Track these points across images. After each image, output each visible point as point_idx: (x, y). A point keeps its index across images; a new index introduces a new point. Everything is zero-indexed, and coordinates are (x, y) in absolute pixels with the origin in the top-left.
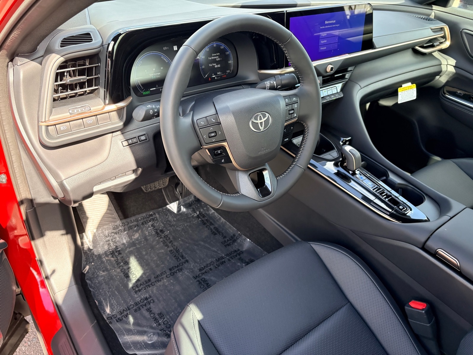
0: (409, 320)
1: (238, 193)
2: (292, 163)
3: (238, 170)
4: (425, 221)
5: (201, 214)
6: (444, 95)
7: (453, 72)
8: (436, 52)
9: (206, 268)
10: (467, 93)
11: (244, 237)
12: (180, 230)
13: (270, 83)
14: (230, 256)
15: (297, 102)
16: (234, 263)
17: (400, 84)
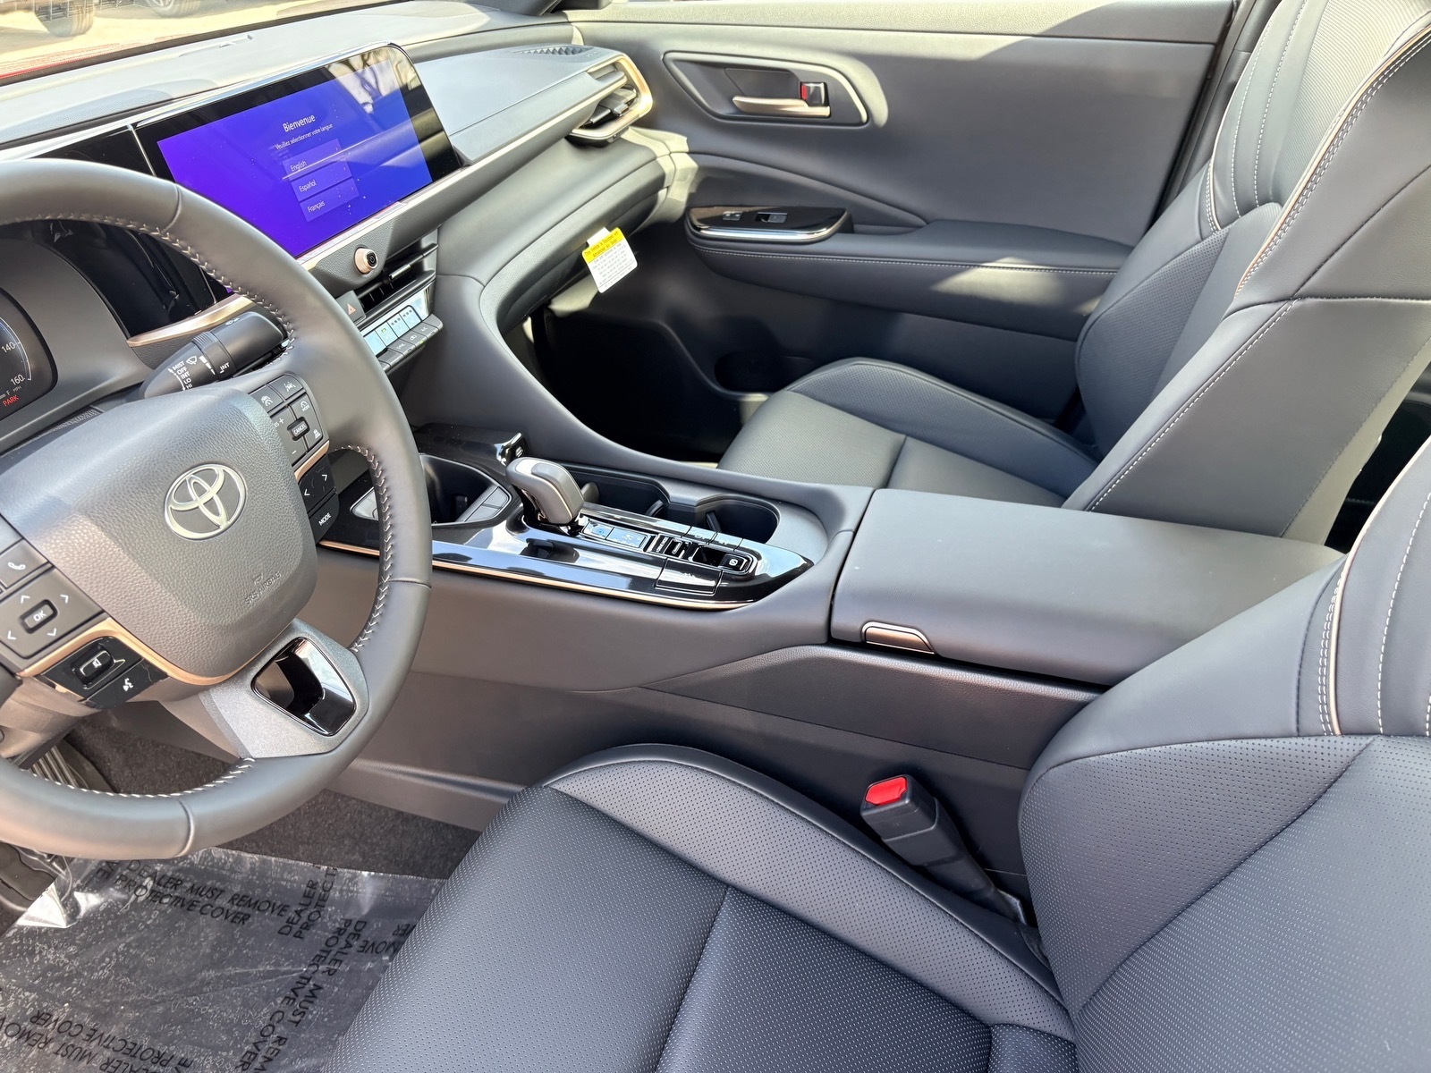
0: (886, 841)
1: (241, 761)
2: (380, 580)
3: (205, 689)
4: (804, 569)
5: (163, 881)
6: (697, 232)
7: (693, 169)
8: (630, 128)
9: (260, 1046)
10: (747, 209)
11: (346, 873)
12: (109, 977)
13: (186, 365)
14: (328, 961)
15: (305, 393)
16: (351, 971)
17: (579, 241)
